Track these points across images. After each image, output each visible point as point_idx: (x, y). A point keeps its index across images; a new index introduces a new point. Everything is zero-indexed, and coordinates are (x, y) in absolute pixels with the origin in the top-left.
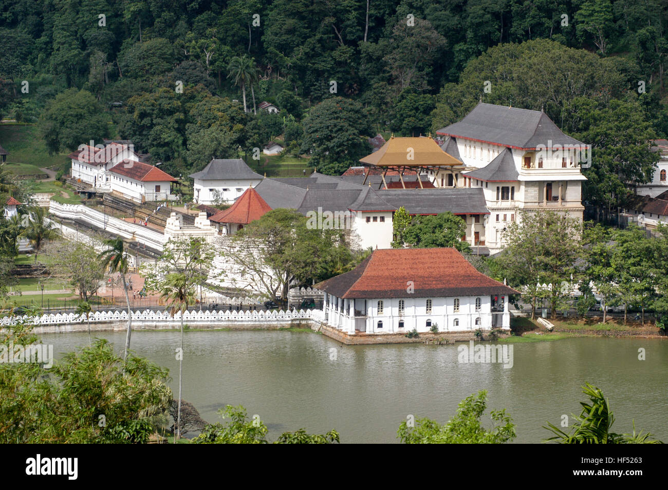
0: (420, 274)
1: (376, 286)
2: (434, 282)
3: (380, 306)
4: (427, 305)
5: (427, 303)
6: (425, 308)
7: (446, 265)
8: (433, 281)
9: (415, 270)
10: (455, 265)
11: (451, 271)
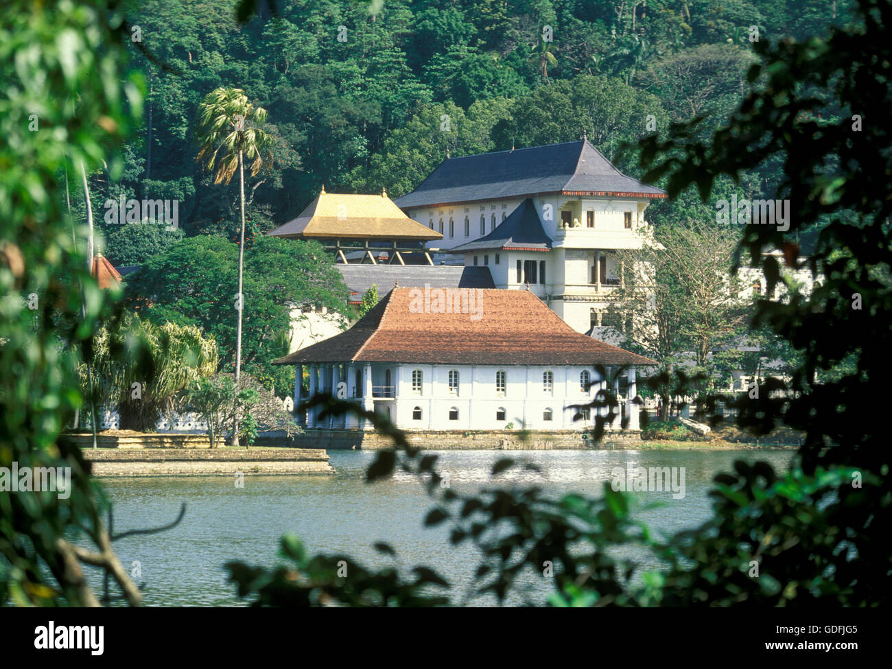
0: (476, 330)
1: (407, 346)
2: (504, 344)
3: (417, 380)
4: (498, 381)
5: (498, 377)
6: (496, 384)
7: (518, 317)
8: (501, 342)
9: (466, 325)
10: (534, 318)
11: (528, 328)
